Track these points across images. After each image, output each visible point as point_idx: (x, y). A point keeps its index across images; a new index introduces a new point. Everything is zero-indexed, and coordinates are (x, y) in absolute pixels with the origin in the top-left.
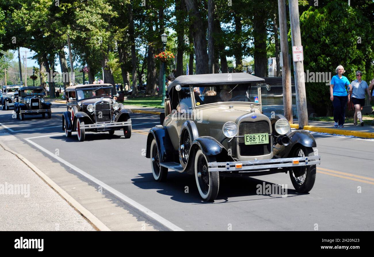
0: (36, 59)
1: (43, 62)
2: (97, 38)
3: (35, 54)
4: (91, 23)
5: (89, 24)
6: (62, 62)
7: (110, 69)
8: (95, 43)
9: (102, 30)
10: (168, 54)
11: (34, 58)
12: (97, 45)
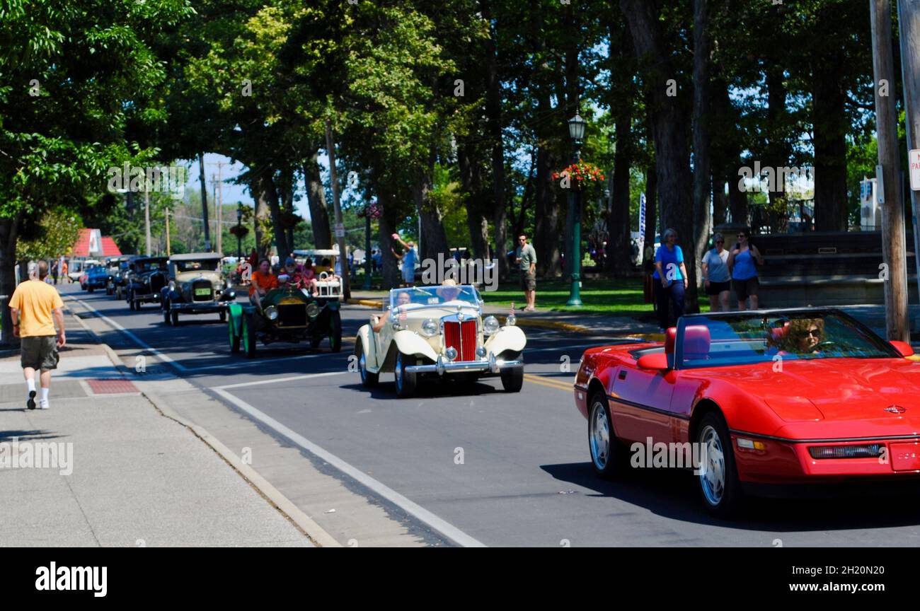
0: (246, 184)
1: (262, 192)
2: (402, 128)
3: (243, 169)
4: (387, 90)
5: (381, 94)
6: (312, 192)
7: (435, 210)
8: (398, 141)
9: (416, 108)
10: (587, 171)
11: (240, 180)
12: (401, 146)
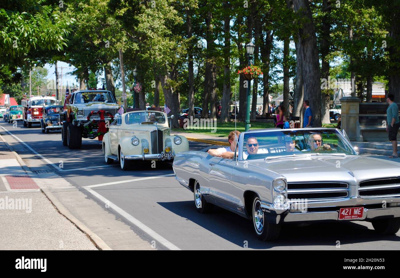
0: (76, 75)
1: (83, 79)
2: (159, 48)
3: (75, 69)
4: (152, 29)
5: (150, 31)
6: (108, 79)
7: (170, 88)
8: (157, 54)
9: (165, 39)
10: (255, 70)
11: (74, 73)
12: (158, 57)
